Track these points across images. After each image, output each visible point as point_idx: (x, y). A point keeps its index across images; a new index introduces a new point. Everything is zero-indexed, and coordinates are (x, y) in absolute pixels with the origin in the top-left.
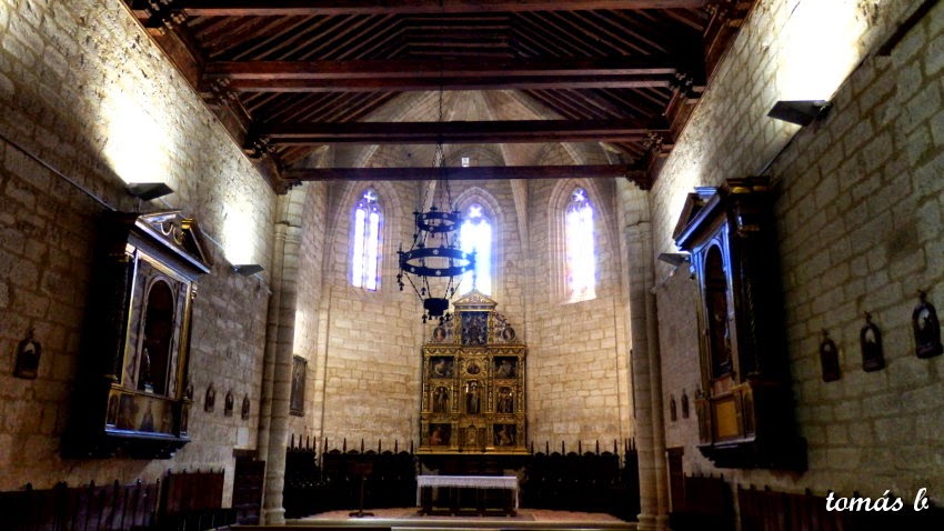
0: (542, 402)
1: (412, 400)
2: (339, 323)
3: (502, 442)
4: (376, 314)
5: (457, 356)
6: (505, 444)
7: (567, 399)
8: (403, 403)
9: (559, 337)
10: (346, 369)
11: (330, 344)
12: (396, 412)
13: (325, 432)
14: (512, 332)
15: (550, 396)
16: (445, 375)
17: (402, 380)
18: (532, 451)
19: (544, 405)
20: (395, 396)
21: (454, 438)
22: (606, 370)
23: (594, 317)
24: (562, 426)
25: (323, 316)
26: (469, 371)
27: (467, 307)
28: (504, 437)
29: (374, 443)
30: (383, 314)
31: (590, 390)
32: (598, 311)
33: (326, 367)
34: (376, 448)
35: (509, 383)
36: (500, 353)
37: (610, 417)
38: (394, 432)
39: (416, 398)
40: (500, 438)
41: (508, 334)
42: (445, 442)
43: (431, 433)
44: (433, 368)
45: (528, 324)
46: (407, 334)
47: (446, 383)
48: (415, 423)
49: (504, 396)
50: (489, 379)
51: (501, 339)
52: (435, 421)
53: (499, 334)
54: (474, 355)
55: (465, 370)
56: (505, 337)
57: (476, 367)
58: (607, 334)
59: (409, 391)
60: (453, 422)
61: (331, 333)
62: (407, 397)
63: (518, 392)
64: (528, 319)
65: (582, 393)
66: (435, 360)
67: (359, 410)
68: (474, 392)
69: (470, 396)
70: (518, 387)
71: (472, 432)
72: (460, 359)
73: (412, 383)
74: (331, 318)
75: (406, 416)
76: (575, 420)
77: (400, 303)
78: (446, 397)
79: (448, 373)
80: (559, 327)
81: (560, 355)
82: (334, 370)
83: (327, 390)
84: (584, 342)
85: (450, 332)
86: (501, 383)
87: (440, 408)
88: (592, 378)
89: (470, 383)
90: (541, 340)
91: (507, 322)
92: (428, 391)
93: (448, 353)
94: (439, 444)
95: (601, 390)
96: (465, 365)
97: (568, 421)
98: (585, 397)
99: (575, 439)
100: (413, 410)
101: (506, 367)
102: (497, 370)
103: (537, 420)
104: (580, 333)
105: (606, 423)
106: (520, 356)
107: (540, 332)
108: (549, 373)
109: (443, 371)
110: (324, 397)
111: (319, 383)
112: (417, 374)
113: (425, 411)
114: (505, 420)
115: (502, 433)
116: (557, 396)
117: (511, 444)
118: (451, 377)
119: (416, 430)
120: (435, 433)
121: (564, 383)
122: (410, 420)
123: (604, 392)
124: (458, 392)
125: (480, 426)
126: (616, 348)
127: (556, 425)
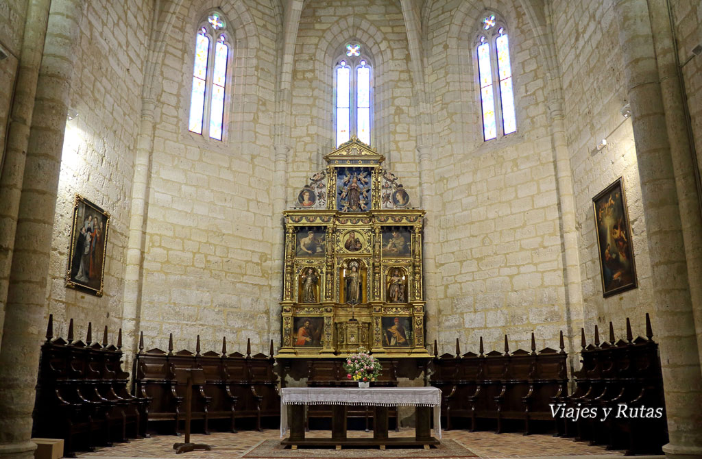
0: (447, 287)
1: (271, 287)
2: (165, 172)
3: (393, 342)
4: (220, 167)
5: (330, 225)
6: (398, 345)
7: (484, 280)
8: (256, 289)
9: (471, 199)
10: (175, 237)
11: (150, 201)
12: (246, 301)
13: (142, 324)
14: (405, 195)
15: (458, 279)
16: (314, 251)
17: (256, 260)
18: (436, 353)
19: (450, 292)
20: (245, 279)
21: (327, 337)
22: (543, 236)
23: (522, 167)
24: (478, 317)
25: (141, 161)
26: (347, 247)
27: (344, 161)
28: (397, 334)
29: (215, 342)
30: (229, 168)
31: (518, 266)
32: (527, 158)
33: (144, 233)
34: (218, 350)
35: (403, 262)
36: (390, 222)
37: (552, 301)
38: (245, 328)
39: (276, 283)
40: (390, 335)
41: (399, 197)
42: (316, 340)
43: (296, 330)
44: (298, 244)
45: (425, 186)
46: (264, 199)
47: (316, 263)
48: (274, 317)
49: (396, 279)
50: (374, 256)
51: (390, 205)
52: (301, 313)
53: (387, 198)
54: (355, 224)
55: (342, 245)
56: (395, 202)
57: (357, 241)
58: (543, 188)
59: (264, 274)
60: (325, 314)
61: (152, 186)
62: (263, 282)
63: (414, 274)
64: (425, 178)
65: (506, 271)
66: (301, 231)
67: (194, 295)
68: (354, 275)
69: (349, 280)
70: (414, 266)
71: (352, 328)
72: (335, 231)
73: (269, 263)
74: (154, 165)
75: (262, 307)
76: (497, 307)
77: (253, 157)
78: (316, 282)
79: (319, 250)
80: (469, 185)
81: (472, 223)
82: (156, 238)
83: (145, 264)
84: (509, 203)
85: (320, 196)
86: (392, 262)
87: (308, 295)
88: (522, 249)
89: (348, 262)
90: (444, 204)
91: (398, 182)
92: (292, 273)
93: (318, 222)
94: (306, 344)
95: (536, 265)
96: (343, 239)
97: (486, 310)
98: (511, 277)
99: (497, 334)
100: (271, 299)
101: (397, 241)
102: (385, 246)
103: (440, 311)
104: (501, 189)
105: (545, 310)
106: (417, 225)
107: (441, 195)
108: (455, 248)
109: (312, 247)
110: (141, 275)
111: (133, 253)
112: (277, 251)
113: (288, 300)
114: (397, 311)
115: (393, 329)
116: (469, 278)
117: (405, 344)
118: (322, 255)
119: (276, 325)
120: (301, 330)
121: (479, 260)
122: (267, 312)
123: (541, 267)
124: (332, 274)
125: (363, 319)
126: (559, 204)
127: (467, 318)
